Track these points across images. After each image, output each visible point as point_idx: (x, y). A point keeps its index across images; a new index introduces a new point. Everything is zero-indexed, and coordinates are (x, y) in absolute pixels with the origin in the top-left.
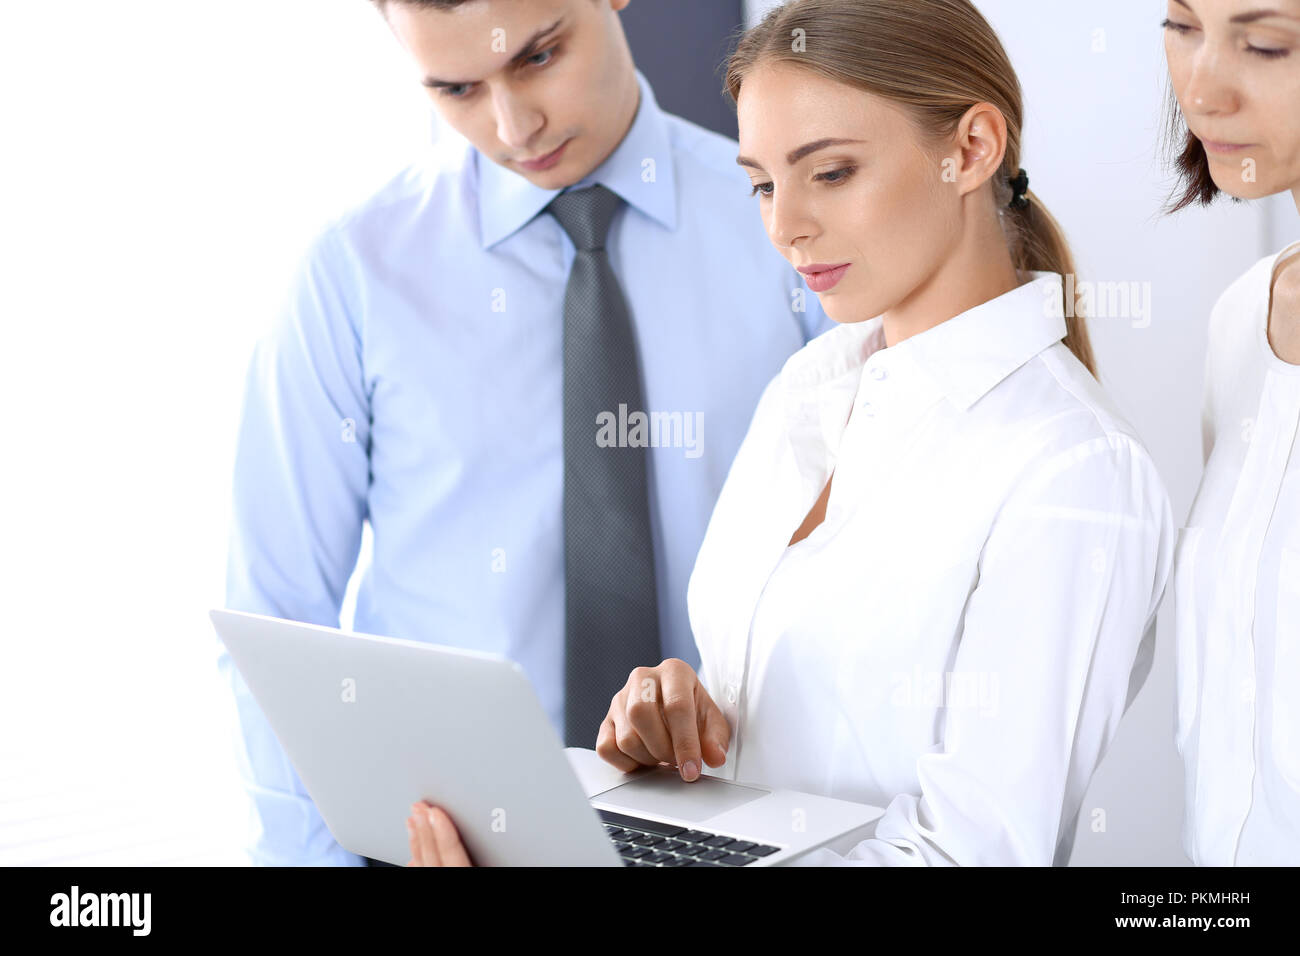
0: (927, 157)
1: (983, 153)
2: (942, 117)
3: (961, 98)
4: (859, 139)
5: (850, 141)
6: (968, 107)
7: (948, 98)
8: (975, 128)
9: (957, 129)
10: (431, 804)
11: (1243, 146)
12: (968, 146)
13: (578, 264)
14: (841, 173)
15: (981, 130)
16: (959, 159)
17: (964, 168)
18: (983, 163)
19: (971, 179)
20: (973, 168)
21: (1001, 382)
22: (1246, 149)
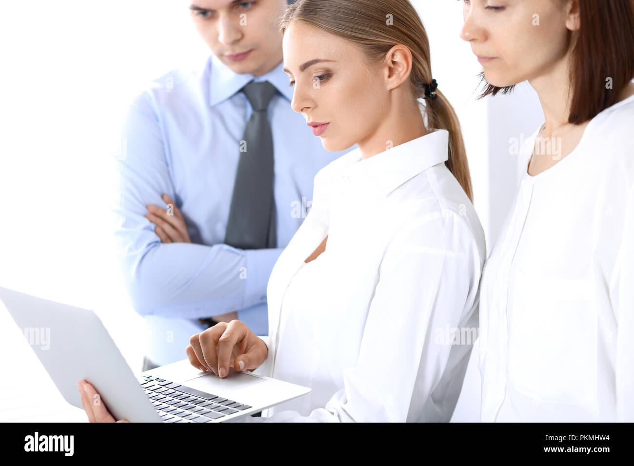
0: (368, 70)
1: (400, 69)
2: (378, 51)
3: (389, 42)
4: (333, 60)
5: (328, 61)
6: (392, 46)
7: (380, 41)
8: (395, 57)
9: (385, 57)
10: (87, 382)
11: (492, 58)
12: (392, 66)
13: (252, 117)
14: (325, 76)
15: (398, 58)
16: (386, 72)
17: (389, 77)
18: (399, 75)
19: (393, 83)
20: (394, 77)
21: (404, 183)
22: (494, 60)
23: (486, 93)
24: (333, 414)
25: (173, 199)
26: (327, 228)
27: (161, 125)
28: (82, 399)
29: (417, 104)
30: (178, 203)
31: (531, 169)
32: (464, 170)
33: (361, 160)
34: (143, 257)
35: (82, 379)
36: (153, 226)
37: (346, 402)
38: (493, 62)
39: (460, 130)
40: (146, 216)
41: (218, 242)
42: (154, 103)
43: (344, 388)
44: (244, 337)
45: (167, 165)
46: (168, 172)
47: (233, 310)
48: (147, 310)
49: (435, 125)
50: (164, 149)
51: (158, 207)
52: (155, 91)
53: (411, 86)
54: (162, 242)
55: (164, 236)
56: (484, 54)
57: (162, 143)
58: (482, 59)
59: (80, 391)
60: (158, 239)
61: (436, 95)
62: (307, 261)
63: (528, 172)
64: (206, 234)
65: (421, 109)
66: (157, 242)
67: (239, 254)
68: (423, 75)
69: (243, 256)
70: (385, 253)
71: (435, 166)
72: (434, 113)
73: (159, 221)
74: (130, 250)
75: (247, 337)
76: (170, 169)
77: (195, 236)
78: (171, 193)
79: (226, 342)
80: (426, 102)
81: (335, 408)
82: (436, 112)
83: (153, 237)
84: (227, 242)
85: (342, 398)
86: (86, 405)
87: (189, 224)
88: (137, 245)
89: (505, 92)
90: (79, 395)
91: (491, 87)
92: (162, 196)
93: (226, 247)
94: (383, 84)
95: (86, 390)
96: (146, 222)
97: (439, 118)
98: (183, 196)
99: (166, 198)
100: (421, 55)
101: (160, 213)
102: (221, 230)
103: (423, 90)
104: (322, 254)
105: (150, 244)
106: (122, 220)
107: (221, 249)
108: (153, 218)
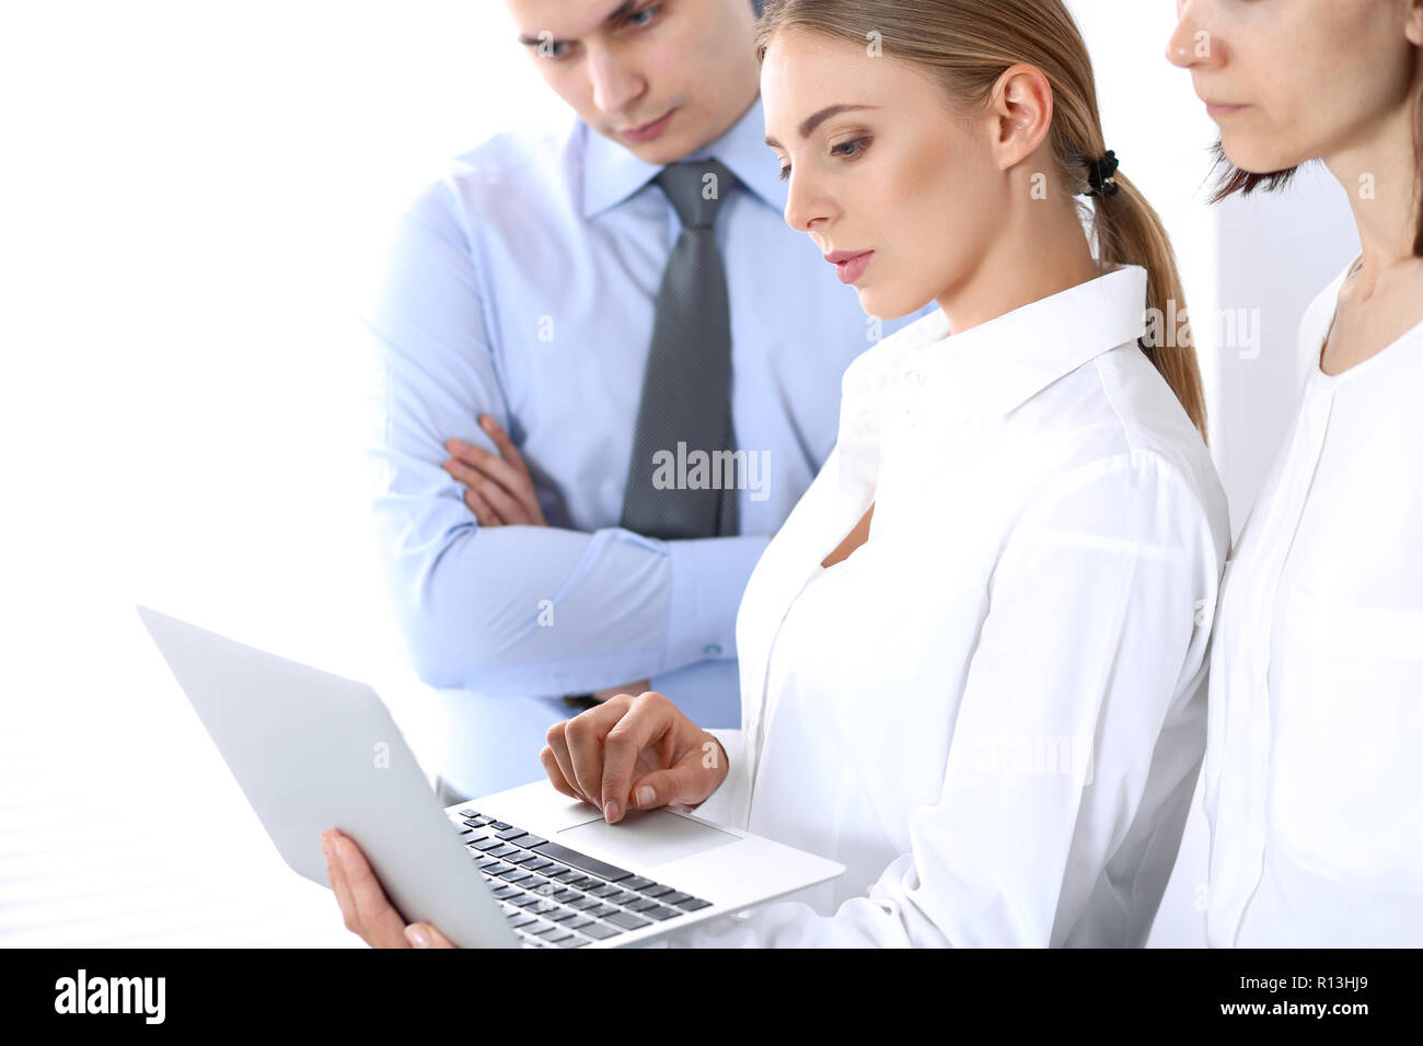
0: (952, 125)
1: (1026, 120)
2: (973, 80)
3: (995, 58)
4: (872, 104)
5: (860, 107)
6: (1003, 68)
7: (978, 58)
8: (1013, 93)
9: (991, 93)
10: (342, 834)
11: (1238, 107)
12: (1007, 113)
13: (682, 241)
14: (855, 144)
15: (1021, 95)
16: (994, 128)
17: (1003, 138)
18: (1025, 132)
19: (1011, 151)
20: (1013, 138)
21: (1046, 388)
22: (1242, 110)
23: (1231, 188)
24: (888, 910)
25: (505, 426)
26: (872, 489)
27: (476, 258)
28: (330, 869)
29: (1071, 206)
30: (513, 436)
31: (1329, 359)
32: (1183, 356)
33: (948, 335)
34: (439, 559)
35: (331, 827)
36: (459, 488)
37: (916, 886)
38: (1241, 116)
39: (1173, 263)
40: (444, 467)
41: (607, 524)
42: (459, 208)
43: (911, 851)
44: (667, 732)
45: (491, 349)
46: (494, 366)
47: (642, 677)
48: (447, 679)
49: (1117, 256)
50: (482, 312)
51: (472, 447)
52: (462, 182)
53: (1056, 163)
54: (481, 524)
55: (484, 512)
56: (1220, 97)
57: (480, 300)
58: (1217, 108)
59: (326, 853)
60: (472, 518)
61: (1115, 184)
62: (826, 564)
63: (1321, 366)
64: (579, 506)
65: (1082, 216)
66: (470, 524)
67: (653, 551)
68: (1080, 137)
69: (663, 555)
70: (1002, 548)
71: (1116, 348)
72: (1111, 226)
73: (473, 476)
74: (408, 543)
75: (675, 730)
76: (497, 357)
77: (554, 510)
78: (500, 411)
79: (620, 742)
80: (1094, 203)
81: (892, 899)
82: (1115, 224)
83: (459, 513)
84: (625, 523)
85: (905, 877)
86: (338, 885)
87: (540, 481)
88: (424, 531)
89: (1272, 188)
90: (323, 862)
91: (1241, 174)
92: (480, 420)
93: (625, 534)
94: (988, 155)
95: (339, 851)
96: (445, 480)
97: (1125, 240)
98: (526, 420)
99: (486, 424)
100: (1074, 91)
101: (474, 458)
102: (612, 495)
103: (1085, 172)
104: (861, 549)
105: (452, 530)
106: (388, 476)
107: (614, 538)
108: (461, 470)
